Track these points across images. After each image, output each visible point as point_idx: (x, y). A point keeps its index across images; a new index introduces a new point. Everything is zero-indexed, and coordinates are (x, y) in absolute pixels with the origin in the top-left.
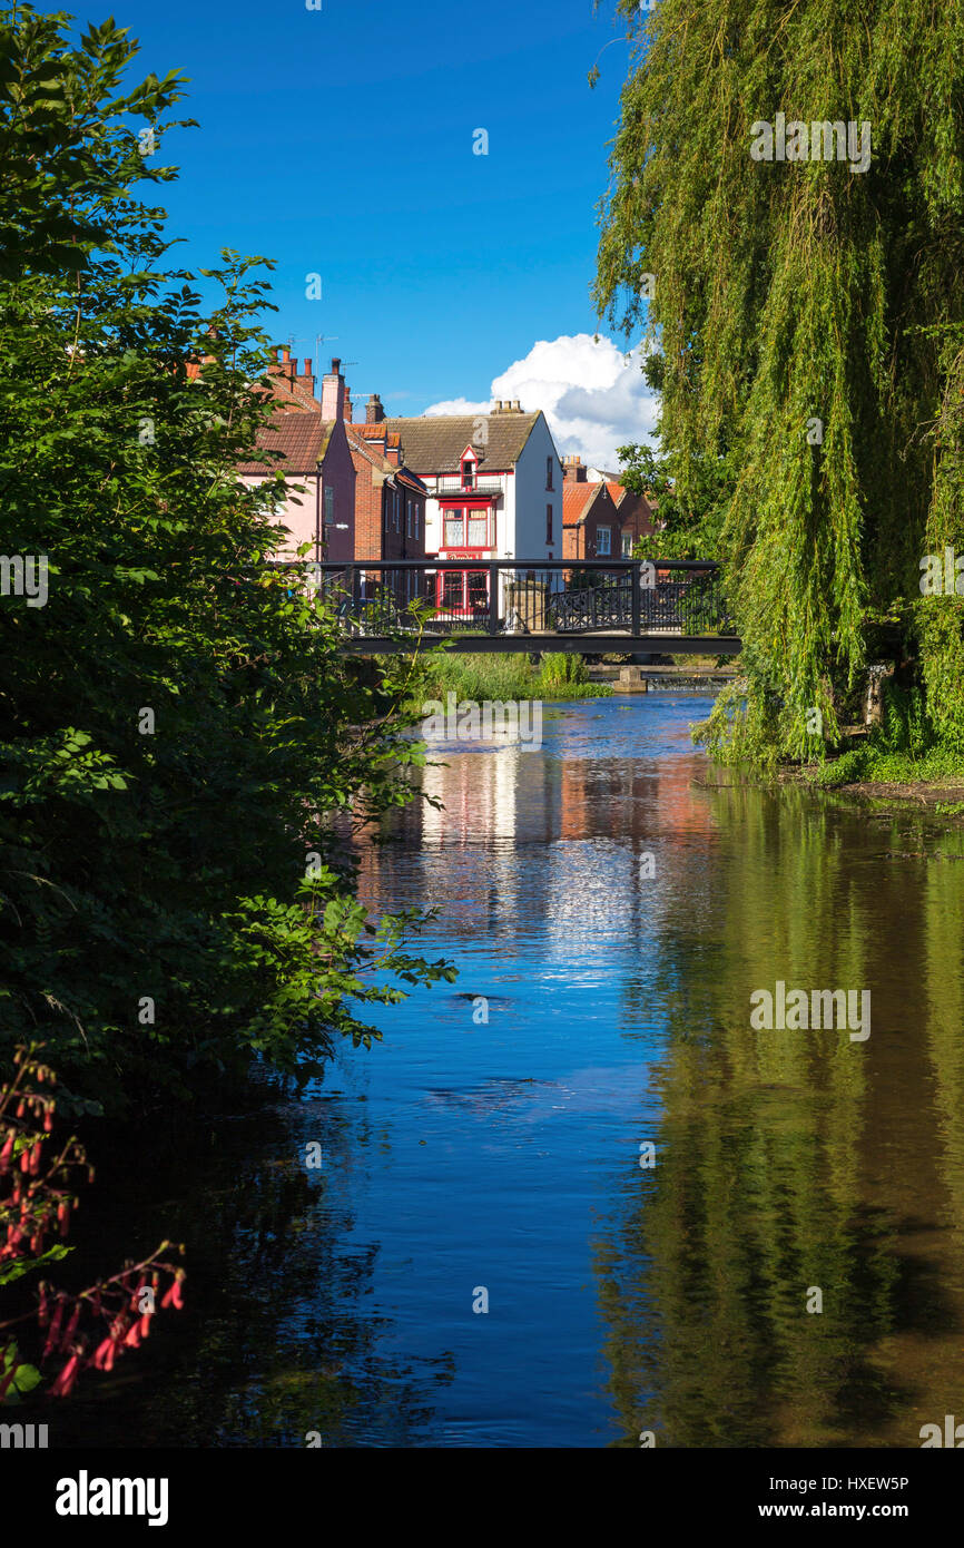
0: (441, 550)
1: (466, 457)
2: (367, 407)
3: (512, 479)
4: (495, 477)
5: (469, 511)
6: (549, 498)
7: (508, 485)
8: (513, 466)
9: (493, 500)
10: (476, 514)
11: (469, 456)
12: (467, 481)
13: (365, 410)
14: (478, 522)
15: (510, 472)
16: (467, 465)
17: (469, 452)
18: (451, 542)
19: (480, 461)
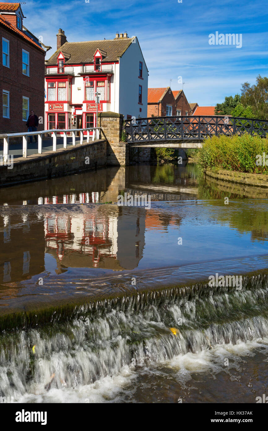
0: (84, 102)
1: (97, 55)
2: (57, 35)
3: (118, 66)
4: (110, 65)
5: (97, 83)
6: (140, 82)
7: (116, 69)
8: (118, 59)
9: (109, 76)
10: (100, 84)
11: (98, 54)
12: (97, 68)
13: (56, 37)
14: (101, 88)
15: (117, 62)
16: (97, 59)
17: (98, 52)
18: (89, 98)
19: (104, 57)
